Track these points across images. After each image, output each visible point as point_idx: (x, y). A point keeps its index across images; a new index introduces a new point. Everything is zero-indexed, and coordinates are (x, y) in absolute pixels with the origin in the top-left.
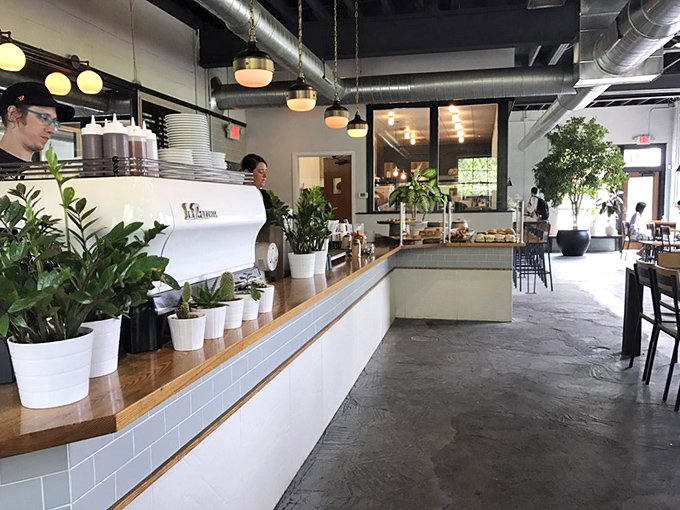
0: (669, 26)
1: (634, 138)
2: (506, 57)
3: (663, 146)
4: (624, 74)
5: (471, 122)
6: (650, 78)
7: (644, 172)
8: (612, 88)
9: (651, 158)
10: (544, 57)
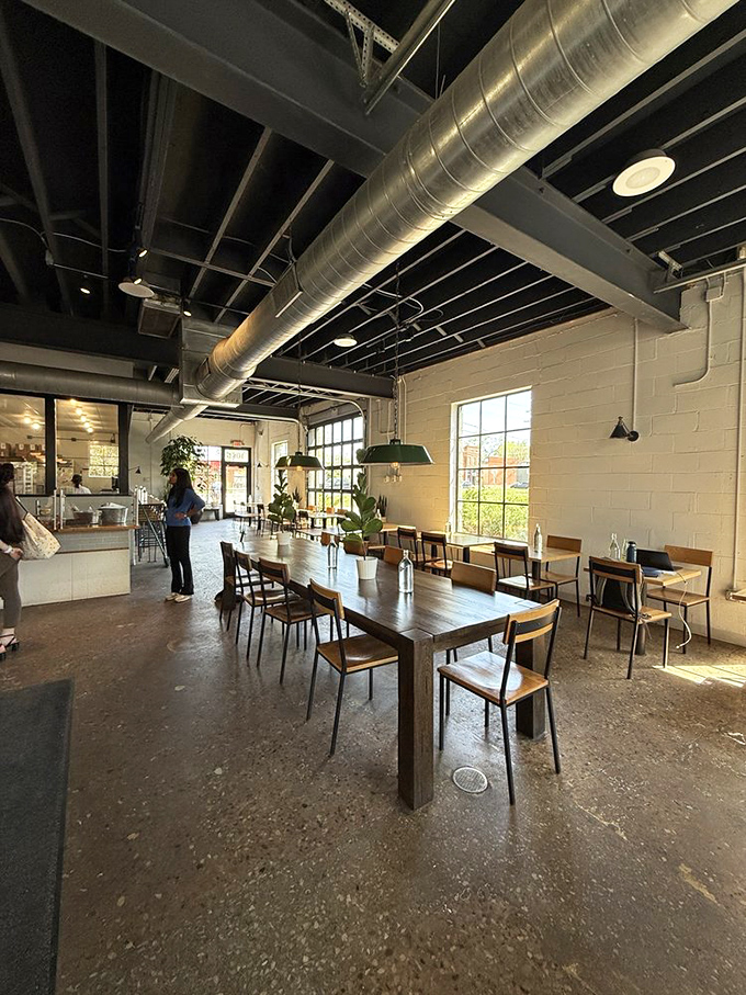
0: (242, 373)
1: (232, 442)
2: (126, 367)
3: (249, 450)
4: (217, 400)
5: (96, 416)
6: (235, 406)
7: (241, 465)
8: (210, 407)
9: (243, 457)
10: (161, 375)
